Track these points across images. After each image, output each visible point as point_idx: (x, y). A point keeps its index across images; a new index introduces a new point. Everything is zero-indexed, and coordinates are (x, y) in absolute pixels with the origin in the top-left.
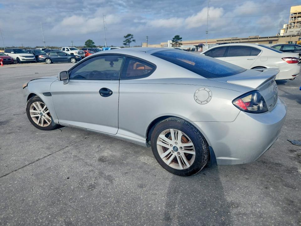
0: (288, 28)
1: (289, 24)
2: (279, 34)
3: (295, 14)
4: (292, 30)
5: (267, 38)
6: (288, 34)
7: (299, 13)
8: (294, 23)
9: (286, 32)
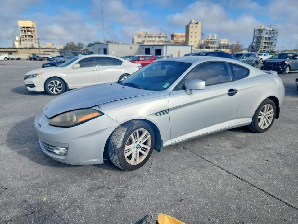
0: (22, 41)
1: (21, 37)
2: (14, 46)
3: (23, 28)
4: (25, 42)
5: (5, 48)
6: (23, 46)
7: (27, 28)
8: (26, 36)
9: (21, 44)
